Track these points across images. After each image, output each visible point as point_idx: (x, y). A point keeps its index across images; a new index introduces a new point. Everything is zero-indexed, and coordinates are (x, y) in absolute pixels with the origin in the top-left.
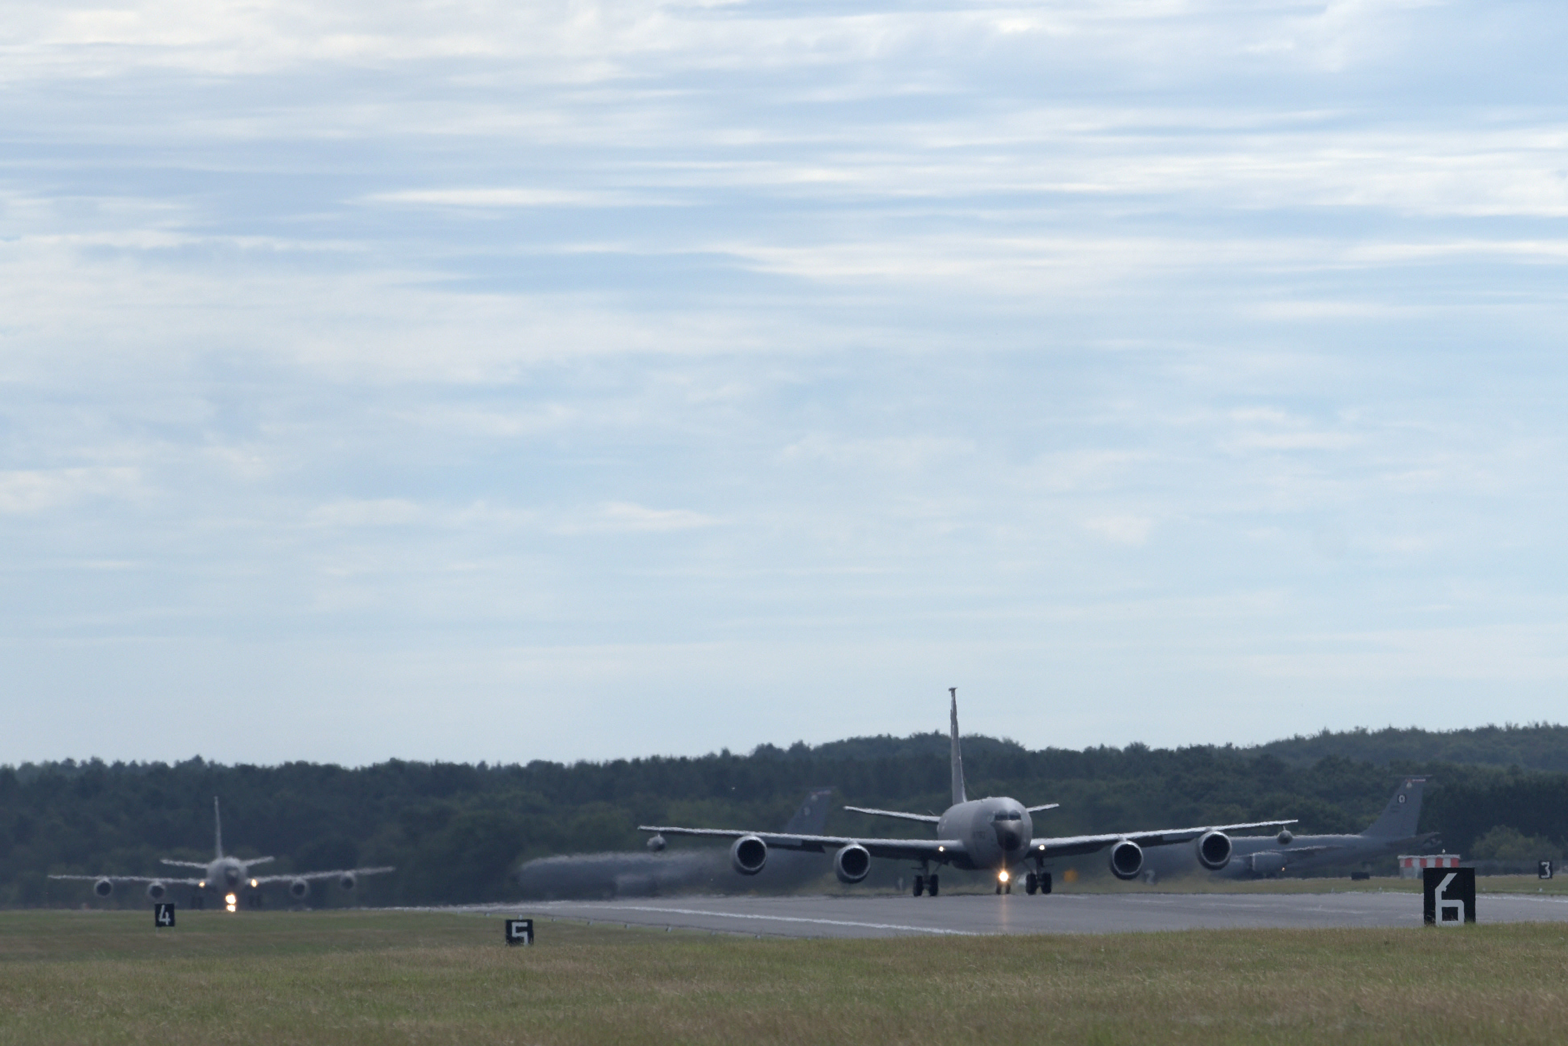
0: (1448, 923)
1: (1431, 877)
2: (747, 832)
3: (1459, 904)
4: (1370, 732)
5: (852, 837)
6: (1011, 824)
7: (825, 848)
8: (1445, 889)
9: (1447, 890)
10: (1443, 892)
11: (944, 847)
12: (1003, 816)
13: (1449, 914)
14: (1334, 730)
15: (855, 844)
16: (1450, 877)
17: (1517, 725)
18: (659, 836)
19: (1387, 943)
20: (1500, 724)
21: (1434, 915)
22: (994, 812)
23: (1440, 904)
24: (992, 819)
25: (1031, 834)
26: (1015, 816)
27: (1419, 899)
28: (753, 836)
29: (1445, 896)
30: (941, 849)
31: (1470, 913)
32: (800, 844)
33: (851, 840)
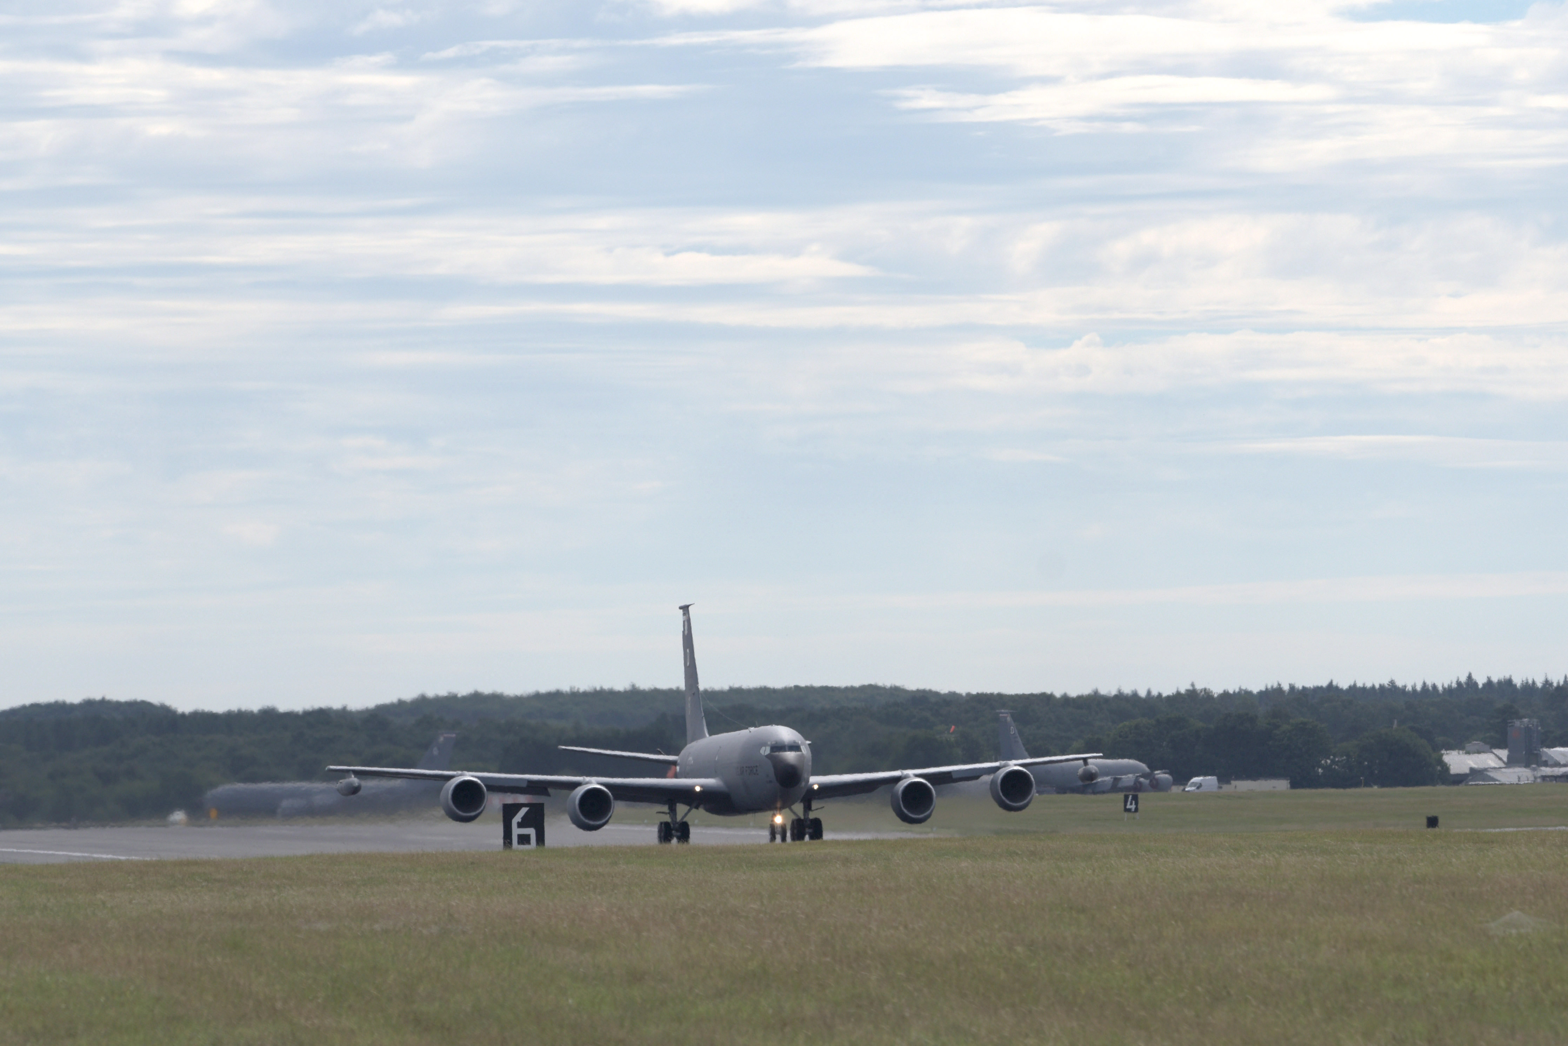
0: (522, 847)
1: (509, 811)
2: (460, 772)
3: (531, 832)
4: (459, 695)
5: (587, 776)
6: (790, 756)
7: (550, 790)
8: (520, 820)
9: (522, 821)
10: (518, 823)
11: (701, 786)
12: (779, 747)
13: (524, 839)
14: (431, 693)
15: (594, 782)
16: (524, 811)
17: (578, 689)
18: (353, 776)
19: (472, 863)
20: (565, 688)
21: (511, 839)
22: (769, 743)
23: (516, 831)
24: (766, 751)
25: (810, 769)
26: (795, 747)
27: (500, 828)
28: (468, 776)
29: (520, 825)
30: (698, 789)
31: (541, 839)
32: (524, 785)
33: (587, 779)
